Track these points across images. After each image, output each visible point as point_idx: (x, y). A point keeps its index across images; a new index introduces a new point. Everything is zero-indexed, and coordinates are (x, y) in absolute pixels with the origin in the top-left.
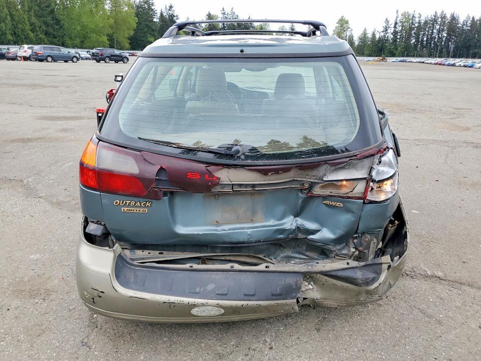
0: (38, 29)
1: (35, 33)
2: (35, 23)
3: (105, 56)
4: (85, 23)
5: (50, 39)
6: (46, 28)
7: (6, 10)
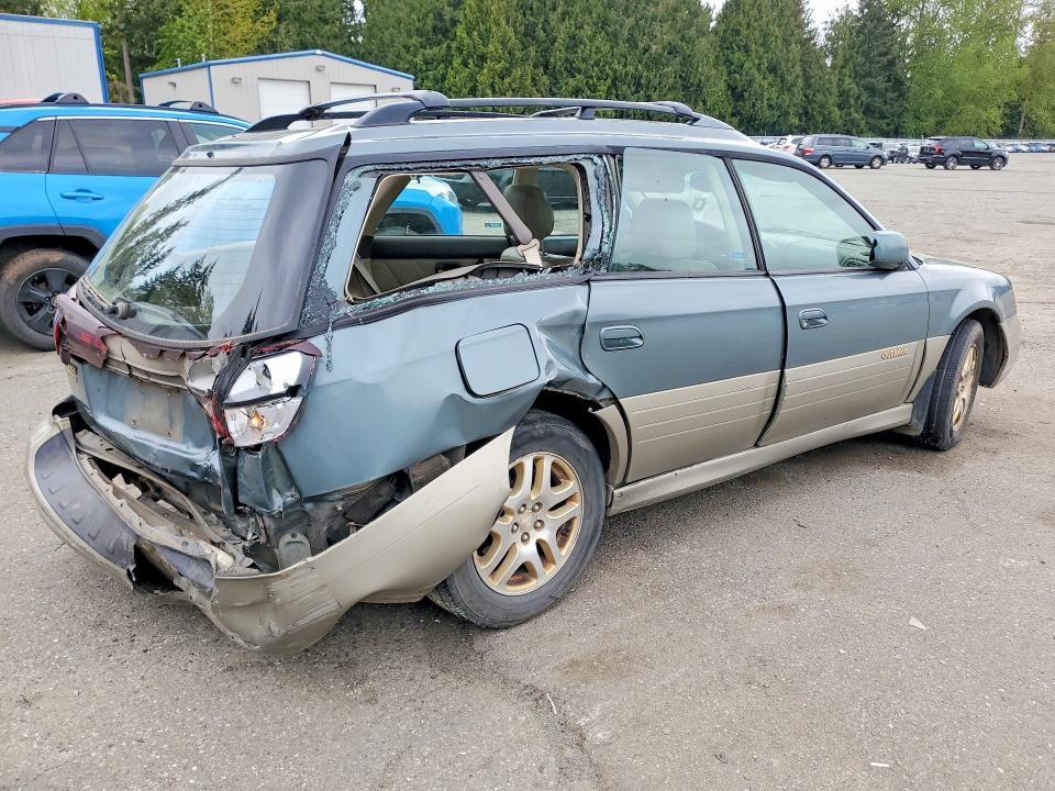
0: (852, 101)
1: (846, 110)
2: (850, 90)
3: (947, 154)
4: (958, 82)
5: (872, 121)
6: (869, 100)
7: (798, 69)
